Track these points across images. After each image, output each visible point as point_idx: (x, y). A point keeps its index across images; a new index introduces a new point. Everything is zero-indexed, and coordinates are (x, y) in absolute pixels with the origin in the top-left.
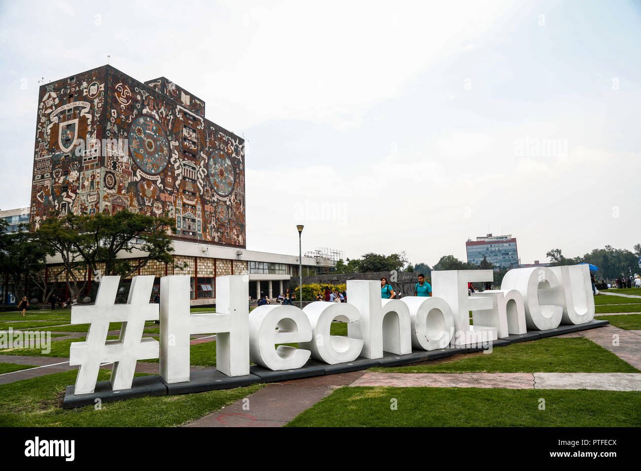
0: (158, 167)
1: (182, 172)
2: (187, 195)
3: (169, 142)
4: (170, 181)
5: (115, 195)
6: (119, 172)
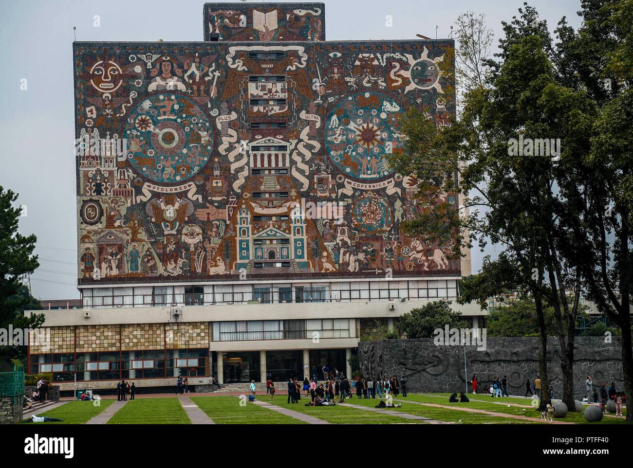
0: (189, 169)
1: (248, 164)
2: (265, 200)
3: (212, 120)
4: (220, 184)
5: (102, 231)
6: (107, 196)
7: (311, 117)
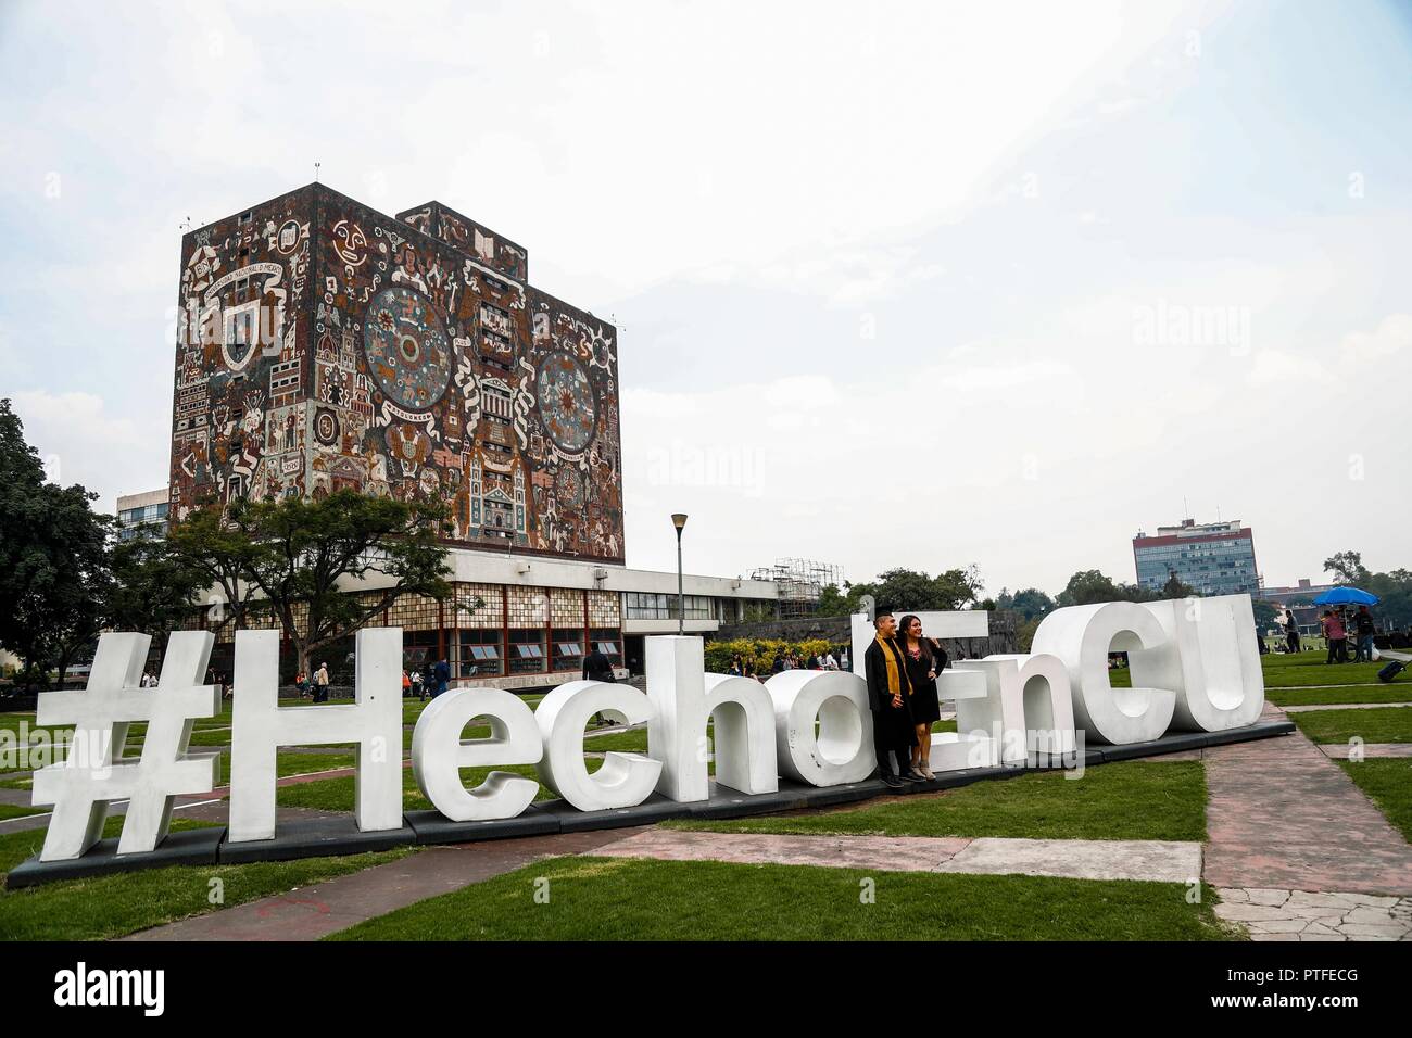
0: (428, 395)
1: (479, 404)
2: (491, 451)
3: (450, 339)
4: (455, 423)
5: (337, 457)
6: (344, 407)
7: (529, 367)
